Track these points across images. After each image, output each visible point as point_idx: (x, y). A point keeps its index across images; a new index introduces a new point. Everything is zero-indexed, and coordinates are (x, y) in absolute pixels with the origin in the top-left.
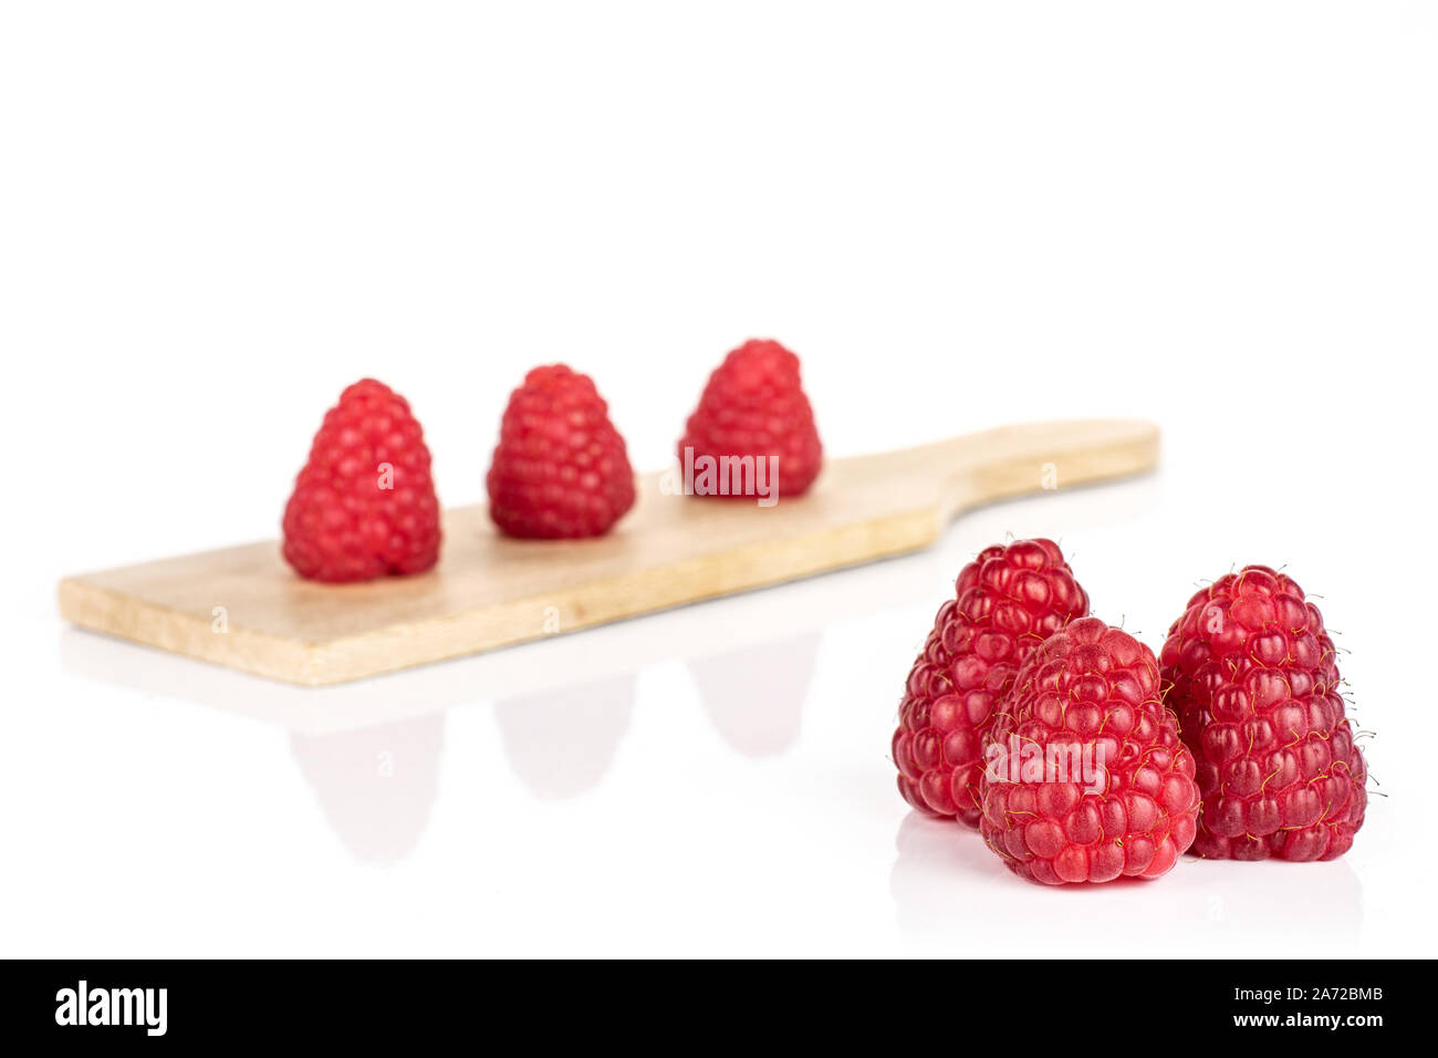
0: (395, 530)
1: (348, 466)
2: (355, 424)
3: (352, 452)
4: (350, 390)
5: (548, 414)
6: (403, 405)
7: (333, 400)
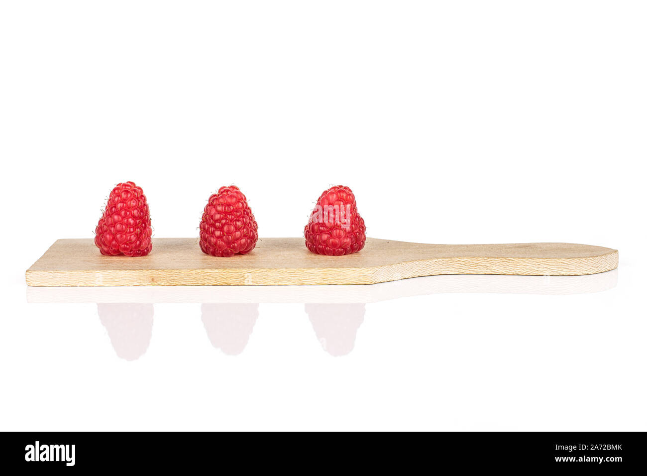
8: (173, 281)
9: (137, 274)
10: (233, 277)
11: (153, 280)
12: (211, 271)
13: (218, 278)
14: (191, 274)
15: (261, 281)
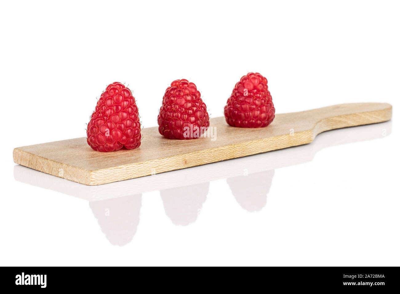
0: (124, 134)
1: (108, 112)
2: (111, 98)
3: (110, 107)
4: (110, 86)
5: (179, 96)
6: (128, 91)
7: (104, 89)
8: (199, 161)
9: (175, 159)
10: (237, 150)
11: (186, 162)
12: (223, 148)
13: (228, 153)
14: (211, 153)
15: (253, 151)
